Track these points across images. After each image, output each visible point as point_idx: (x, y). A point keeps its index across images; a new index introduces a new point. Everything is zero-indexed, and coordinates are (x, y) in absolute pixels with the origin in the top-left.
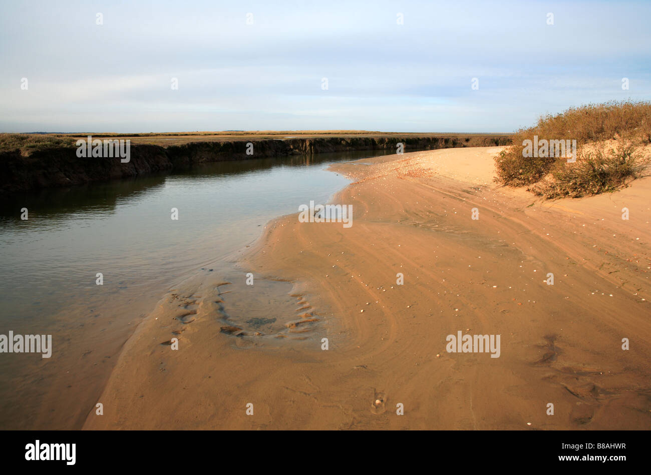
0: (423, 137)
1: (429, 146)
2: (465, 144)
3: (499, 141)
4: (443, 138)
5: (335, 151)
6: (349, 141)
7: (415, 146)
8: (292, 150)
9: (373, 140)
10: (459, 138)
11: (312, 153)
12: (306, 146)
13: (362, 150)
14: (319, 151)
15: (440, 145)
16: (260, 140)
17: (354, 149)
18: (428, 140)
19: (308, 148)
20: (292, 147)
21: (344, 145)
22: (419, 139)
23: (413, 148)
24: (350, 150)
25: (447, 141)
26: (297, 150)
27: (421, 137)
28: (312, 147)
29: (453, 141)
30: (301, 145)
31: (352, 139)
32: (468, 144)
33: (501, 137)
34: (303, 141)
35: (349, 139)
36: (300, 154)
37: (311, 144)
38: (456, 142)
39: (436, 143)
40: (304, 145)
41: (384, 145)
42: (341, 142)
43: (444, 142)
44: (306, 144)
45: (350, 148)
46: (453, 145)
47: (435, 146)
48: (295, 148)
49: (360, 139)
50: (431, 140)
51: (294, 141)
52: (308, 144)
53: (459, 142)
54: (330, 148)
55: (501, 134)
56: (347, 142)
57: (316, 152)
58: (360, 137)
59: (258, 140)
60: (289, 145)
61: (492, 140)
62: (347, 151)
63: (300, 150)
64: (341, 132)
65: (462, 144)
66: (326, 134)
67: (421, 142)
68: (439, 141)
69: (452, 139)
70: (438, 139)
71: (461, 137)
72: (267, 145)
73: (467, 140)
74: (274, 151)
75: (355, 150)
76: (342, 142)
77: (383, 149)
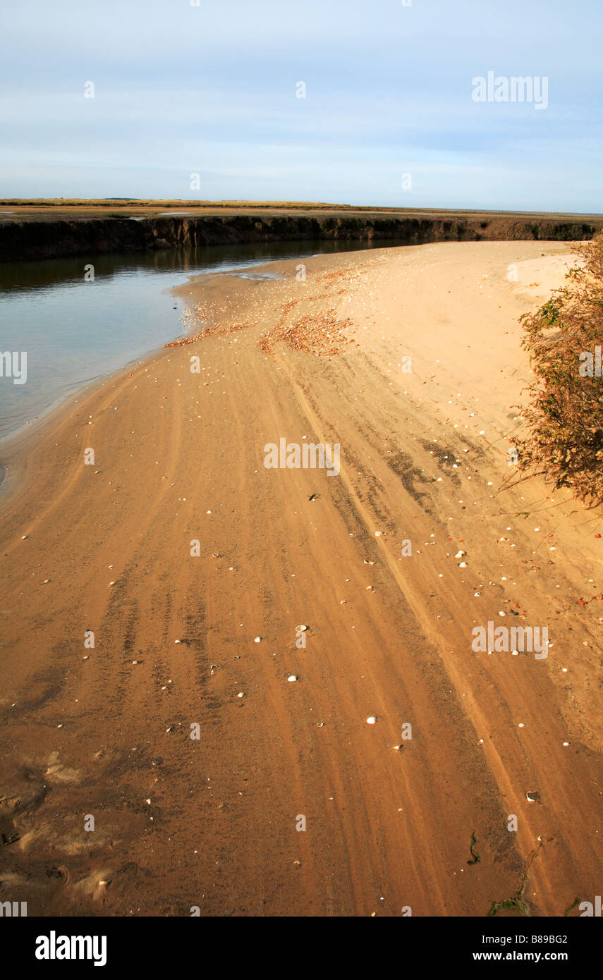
0: (405, 218)
1: (416, 234)
2: (480, 232)
3: (540, 228)
4: (440, 222)
5: (242, 242)
6: (269, 224)
7: (390, 234)
8: (153, 238)
9: (314, 222)
10: (469, 221)
11: (193, 245)
12: (182, 232)
13: (293, 240)
14: (208, 242)
15: (437, 233)
16: (85, 220)
17: (277, 238)
18: (415, 223)
19: (187, 236)
20: (155, 233)
21: (259, 231)
22: (398, 221)
23: (386, 238)
24: (270, 240)
25: (447, 226)
26: (164, 240)
27: (402, 216)
28: (195, 234)
29: (458, 227)
30: (173, 230)
31: (275, 220)
32: (486, 232)
33: (542, 221)
34: (177, 222)
35: (269, 219)
36: (168, 248)
37: (192, 229)
38: (464, 228)
39: (428, 230)
40: (179, 231)
41: (333, 232)
42: (254, 224)
43: (442, 228)
44: (183, 228)
45: (271, 235)
46: (458, 233)
47: (426, 236)
48: (161, 236)
49: (290, 219)
50: (420, 223)
51: (162, 223)
52: (186, 228)
53: (469, 228)
54: (230, 236)
55: (543, 215)
56: (265, 226)
57: (203, 244)
58: (290, 215)
59: (80, 220)
60: (150, 230)
61: (526, 226)
62: (264, 241)
63: (170, 239)
64: (287, 205)
65: (474, 231)
66: (262, 207)
67: (403, 226)
68: (435, 226)
69: (457, 222)
70: (432, 223)
71: (473, 220)
72: (101, 230)
73: (484, 225)
74: (117, 240)
75: (279, 241)
76: (256, 224)
77: (331, 238)
